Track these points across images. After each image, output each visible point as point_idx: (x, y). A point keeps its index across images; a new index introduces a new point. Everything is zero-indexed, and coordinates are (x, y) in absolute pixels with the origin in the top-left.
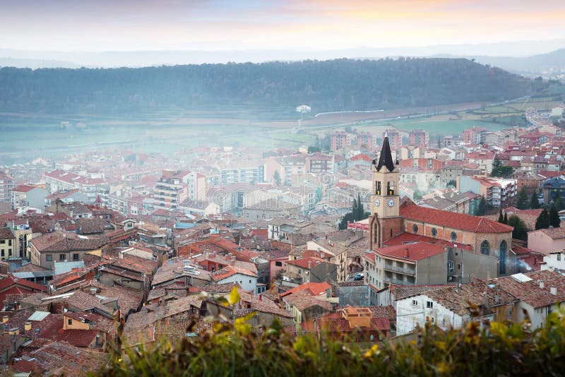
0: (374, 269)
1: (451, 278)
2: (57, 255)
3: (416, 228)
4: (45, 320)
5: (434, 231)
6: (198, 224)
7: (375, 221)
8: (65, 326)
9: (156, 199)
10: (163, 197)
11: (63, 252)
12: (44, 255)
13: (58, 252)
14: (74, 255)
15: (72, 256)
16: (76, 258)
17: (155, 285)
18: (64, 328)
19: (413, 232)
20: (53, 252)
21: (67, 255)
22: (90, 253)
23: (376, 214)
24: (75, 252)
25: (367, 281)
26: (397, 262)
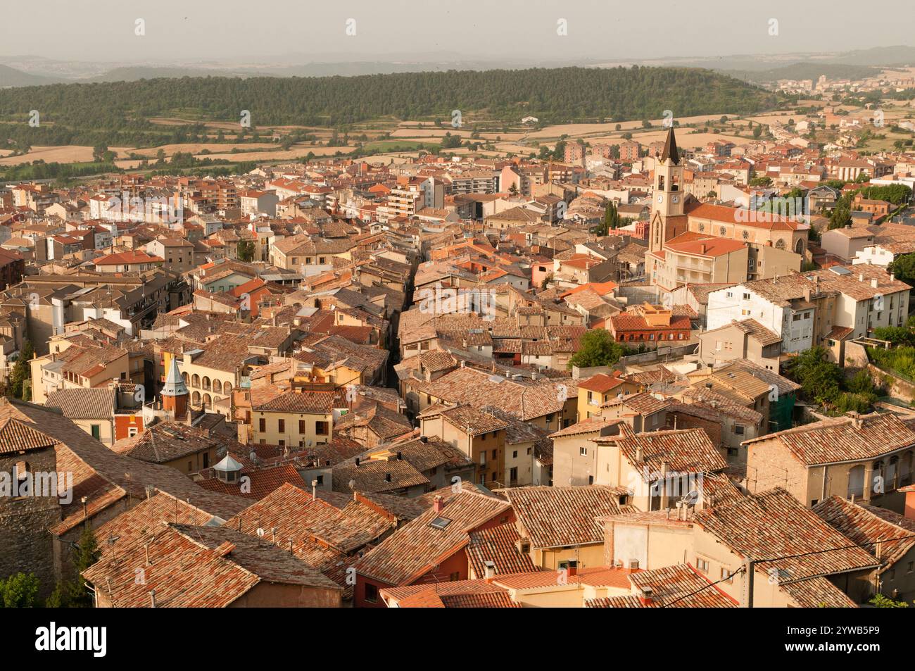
0: (664, 267)
1: (750, 276)
2: (304, 258)
3: (702, 228)
4: (313, 315)
5: (723, 231)
6: (447, 230)
7: (657, 219)
8: (336, 322)
9: (393, 207)
10: (398, 205)
11: (310, 254)
12: (290, 258)
13: (304, 254)
14: (321, 258)
15: (318, 260)
16: (322, 261)
17: (419, 286)
18: (336, 324)
19: (698, 232)
20: (299, 255)
21: (313, 258)
22: (337, 255)
23: (658, 212)
24: (322, 256)
25: (654, 281)
26: (692, 258)
